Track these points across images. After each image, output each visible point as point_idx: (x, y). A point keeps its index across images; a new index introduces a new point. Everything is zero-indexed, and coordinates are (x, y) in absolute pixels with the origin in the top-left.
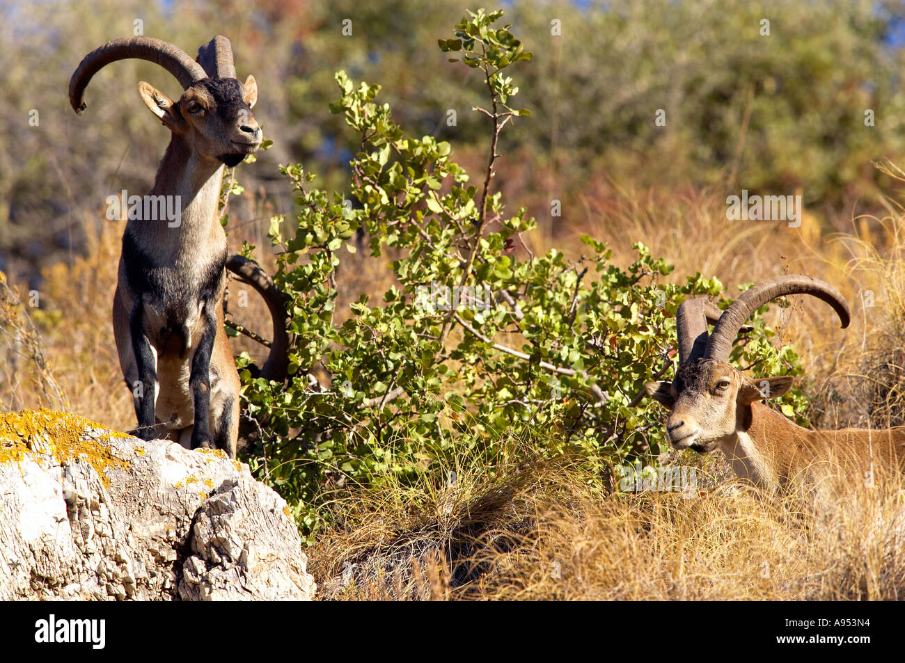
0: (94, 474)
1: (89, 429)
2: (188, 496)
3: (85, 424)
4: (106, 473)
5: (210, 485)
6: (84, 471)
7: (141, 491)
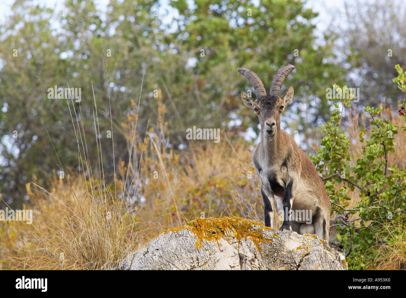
0: (253, 245)
1: (253, 226)
2: (297, 255)
3: (252, 224)
4: (260, 245)
5: (307, 251)
6: (248, 244)
7: (276, 253)
